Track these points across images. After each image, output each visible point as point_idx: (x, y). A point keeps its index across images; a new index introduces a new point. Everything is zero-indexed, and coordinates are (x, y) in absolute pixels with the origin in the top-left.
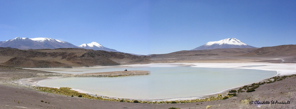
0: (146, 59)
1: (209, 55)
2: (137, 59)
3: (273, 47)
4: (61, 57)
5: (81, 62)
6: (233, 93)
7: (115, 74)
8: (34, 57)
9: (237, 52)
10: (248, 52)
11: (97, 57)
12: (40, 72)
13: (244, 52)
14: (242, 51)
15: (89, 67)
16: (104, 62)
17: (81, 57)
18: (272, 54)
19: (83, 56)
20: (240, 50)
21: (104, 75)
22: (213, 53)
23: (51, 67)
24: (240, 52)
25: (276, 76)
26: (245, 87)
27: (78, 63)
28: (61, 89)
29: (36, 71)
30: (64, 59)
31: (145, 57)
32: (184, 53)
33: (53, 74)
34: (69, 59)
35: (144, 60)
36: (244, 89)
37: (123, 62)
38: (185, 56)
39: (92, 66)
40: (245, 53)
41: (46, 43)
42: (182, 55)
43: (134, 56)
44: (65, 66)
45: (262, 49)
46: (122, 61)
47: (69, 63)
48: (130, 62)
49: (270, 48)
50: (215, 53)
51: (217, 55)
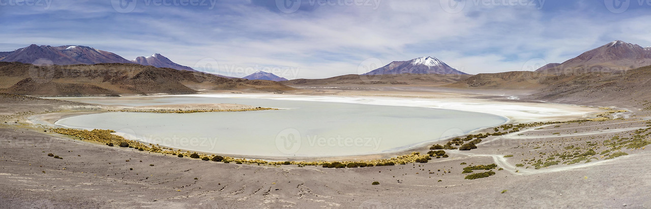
0: (240, 84)
1: (393, 83)
2: (225, 83)
3: (497, 75)
4: (102, 79)
5: (132, 86)
6: (437, 150)
7: (187, 109)
8: (59, 78)
9: (438, 81)
10: (456, 82)
11: (159, 79)
12: (66, 102)
13: (448, 81)
14: (444, 78)
15: (146, 95)
16: (171, 87)
17: (135, 78)
18: (495, 86)
19: (138, 76)
20: (442, 78)
21: (169, 109)
22: (399, 81)
23: (85, 94)
24: (442, 81)
25: (505, 123)
26: (457, 141)
27: (129, 88)
28: (95, 132)
29: (57, 101)
30: (106, 82)
31: (239, 80)
32: (352, 79)
33: (86, 107)
34: (114, 82)
35: (238, 86)
36: (455, 144)
37: (203, 89)
38: (354, 83)
39: (151, 93)
40: (451, 83)
41: (80, 54)
42: (349, 82)
43: (221, 78)
44: (108, 94)
45: (478, 76)
46: (201, 87)
47: (114, 88)
48: (214, 89)
49: (491, 76)
50: (403, 81)
51: (405, 83)
